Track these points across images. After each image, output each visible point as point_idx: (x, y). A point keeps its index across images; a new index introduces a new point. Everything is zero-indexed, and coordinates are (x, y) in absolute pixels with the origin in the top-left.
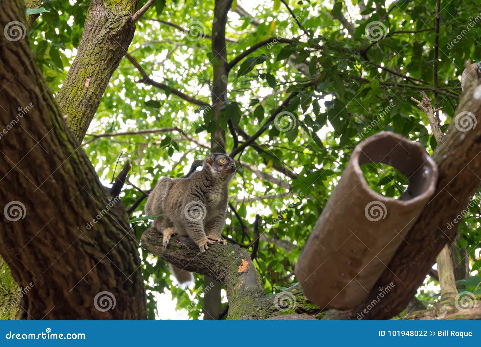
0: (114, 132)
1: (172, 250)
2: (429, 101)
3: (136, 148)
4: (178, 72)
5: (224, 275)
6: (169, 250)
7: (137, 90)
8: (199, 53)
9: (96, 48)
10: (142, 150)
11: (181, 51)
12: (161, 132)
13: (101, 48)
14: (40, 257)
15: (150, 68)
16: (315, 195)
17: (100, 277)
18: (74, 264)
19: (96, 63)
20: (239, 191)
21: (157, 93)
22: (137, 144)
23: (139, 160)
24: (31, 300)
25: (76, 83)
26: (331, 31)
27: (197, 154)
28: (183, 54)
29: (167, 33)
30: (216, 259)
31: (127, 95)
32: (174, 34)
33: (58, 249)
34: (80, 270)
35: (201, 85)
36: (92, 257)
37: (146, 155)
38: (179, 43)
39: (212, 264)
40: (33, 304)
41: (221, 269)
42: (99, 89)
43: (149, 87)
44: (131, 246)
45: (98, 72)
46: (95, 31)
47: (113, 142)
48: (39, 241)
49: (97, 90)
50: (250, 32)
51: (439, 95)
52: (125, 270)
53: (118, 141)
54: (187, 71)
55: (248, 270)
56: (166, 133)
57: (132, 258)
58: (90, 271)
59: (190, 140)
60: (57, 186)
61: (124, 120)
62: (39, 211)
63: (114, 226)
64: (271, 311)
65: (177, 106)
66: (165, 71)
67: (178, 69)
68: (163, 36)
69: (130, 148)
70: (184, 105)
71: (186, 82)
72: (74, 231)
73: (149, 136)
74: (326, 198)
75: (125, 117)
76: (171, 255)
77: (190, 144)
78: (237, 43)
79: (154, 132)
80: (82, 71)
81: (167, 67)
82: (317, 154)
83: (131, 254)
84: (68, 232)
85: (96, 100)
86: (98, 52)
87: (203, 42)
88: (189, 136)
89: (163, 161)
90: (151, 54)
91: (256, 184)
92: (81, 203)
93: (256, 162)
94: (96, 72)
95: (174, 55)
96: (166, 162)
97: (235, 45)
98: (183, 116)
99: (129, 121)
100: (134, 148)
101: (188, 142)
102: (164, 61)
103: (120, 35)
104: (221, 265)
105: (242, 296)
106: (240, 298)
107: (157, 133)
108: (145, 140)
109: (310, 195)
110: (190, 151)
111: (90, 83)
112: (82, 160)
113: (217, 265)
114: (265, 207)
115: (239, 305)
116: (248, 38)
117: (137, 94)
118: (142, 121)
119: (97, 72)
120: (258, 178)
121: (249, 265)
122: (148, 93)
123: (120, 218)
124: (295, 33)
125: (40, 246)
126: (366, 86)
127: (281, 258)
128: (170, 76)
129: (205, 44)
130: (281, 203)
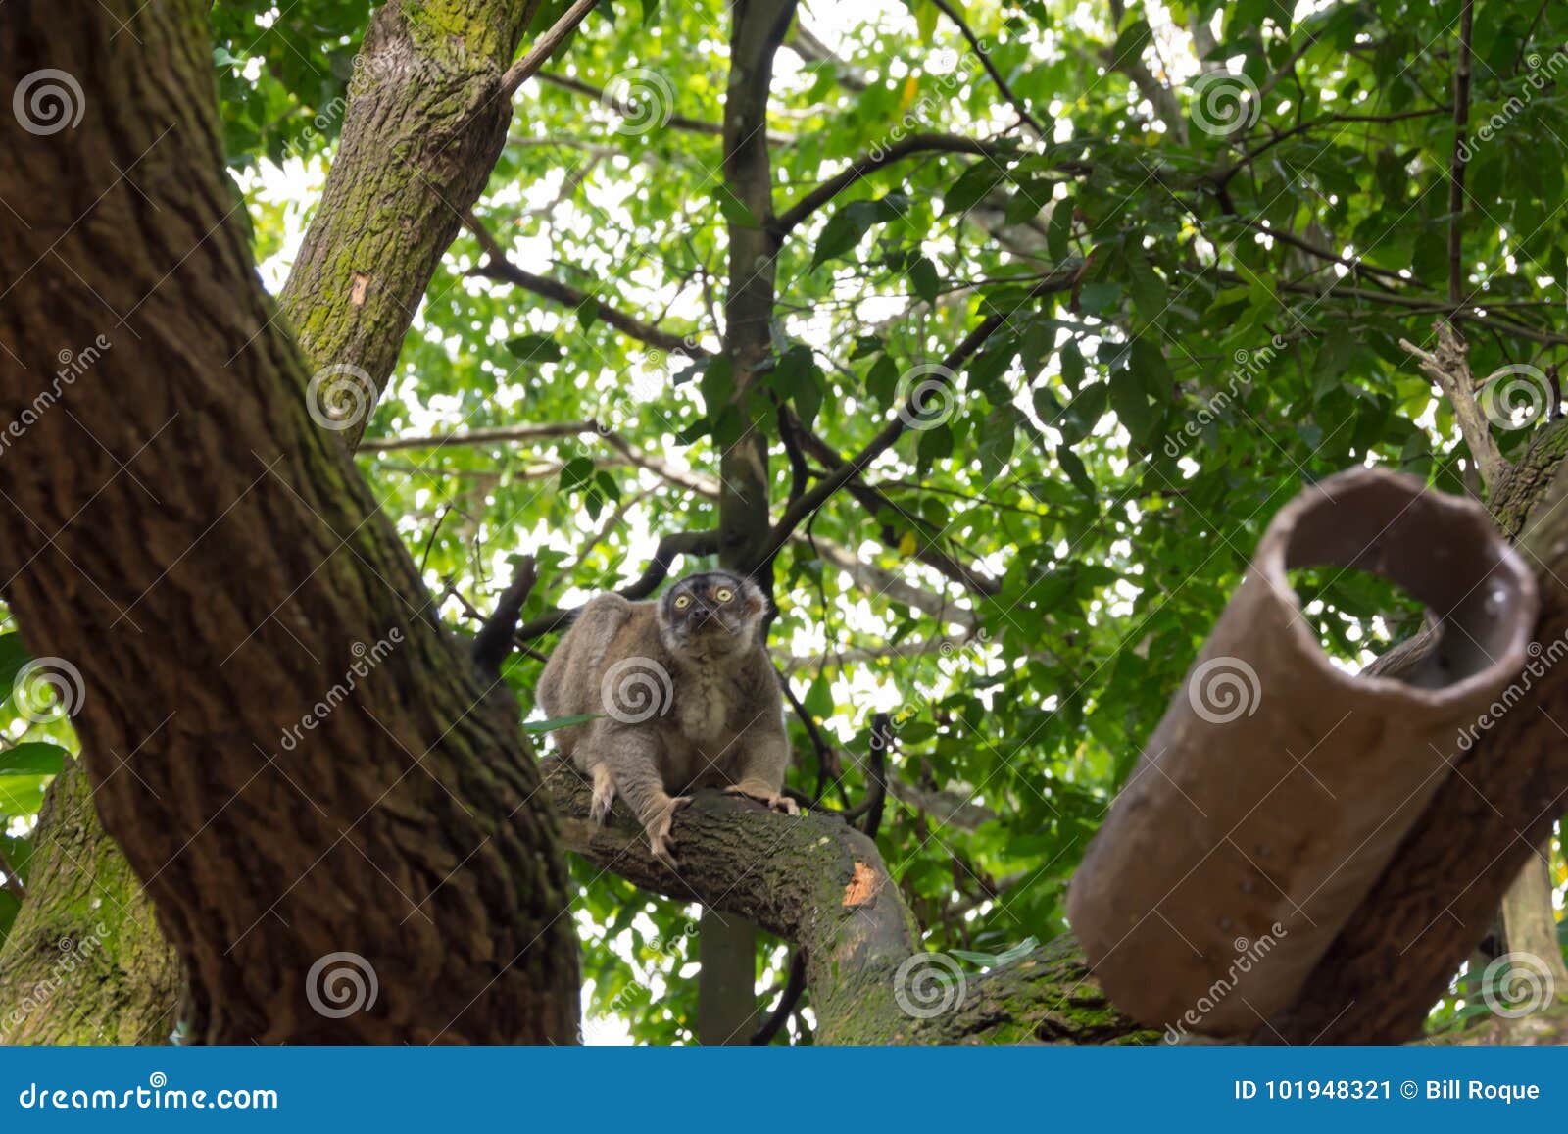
0: (389, 438)
1: (619, 832)
2: (1459, 354)
3: (462, 487)
4: (599, 242)
5: (798, 913)
6: (612, 830)
7: (465, 300)
8: (668, 179)
9: (386, 178)
10: (480, 495)
11: (609, 172)
12: (543, 438)
13: (402, 177)
14: (253, 864)
15: (506, 227)
16: (1056, 647)
17: (443, 929)
18: (361, 888)
19: (386, 228)
20: (797, 630)
21: (529, 310)
22: (464, 476)
23: (469, 526)
24: (217, 999)
25: (322, 291)
26: (1099, 110)
27: (659, 508)
28: (614, 183)
29: (564, 114)
30: (770, 863)
31: (430, 317)
32: (586, 118)
33: (311, 837)
34: (382, 906)
35: (674, 285)
36: (417, 863)
37: (494, 512)
38: (605, 146)
39: (755, 876)
40: (224, 1011)
41: (784, 896)
42: (396, 312)
43: (503, 291)
44: (541, 829)
45: (394, 256)
46: (381, 124)
47: (386, 468)
48: (252, 813)
49: (390, 315)
50: (835, 111)
51: (1466, 325)
52: (522, 905)
53: (401, 464)
54: (627, 238)
55: (875, 899)
56: (559, 439)
57: (543, 867)
58: (414, 910)
59: (639, 462)
60: (311, 636)
61: (423, 397)
62: (254, 716)
63: (488, 763)
64: (958, 1033)
65: (596, 350)
66: (557, 237)
67: (600, 232)
68: (550, 124)
69: (440, 489)
70: (616, 347)
71: (623, 272)
72: (364, 780)
73: (503, 450)
74: (1089, 656)
75: (425, 387)
76: (618, 847)
77: (636, 477)
78: (794, 146)
79: (520, 436)
80: (342, 250)
81: (561, 225)
82: (1061, 513)
83: (539, 856)
84: (344, 784)
85: (388, 349)
86: (392, 191)
87: (681, 145)
88: (636, 451)
89: (550, 532)
90: (511, 182)
91: (852, 606)
92: (386, 693)
93: (851, 536)
94: (386, 257)
95: (588, 187)
96: (557, 533)
97: (786, 154)
98: (615, 385)
99: (438, 400)
100: (453, 487)
101: (629, 469)
102: (552, 205)
103: (461, 138)
104: (785, 882)
105: (857, 983)
106: (852, 989)
107: (529, 441)
108: (490, 461)
109: (1039, 646)
110: (638, 498)
111: (368, 292)
112: (388, 553)
113: (773, 880)
114: (881, 683)
115: (853, 1012)
116: (827, 133)
117: (465, 313)
118: (480, 400)
119: (389, 257)
120: (858, 586)
121: (877, 881)
122: (499, 308)
123: (505, 738)
124: (980, 113)
125: (255, 830)
126: (1232, 295)
127: (942, 853)
128: (573, 253)
129: (686, 150)
130: (933, 670)
